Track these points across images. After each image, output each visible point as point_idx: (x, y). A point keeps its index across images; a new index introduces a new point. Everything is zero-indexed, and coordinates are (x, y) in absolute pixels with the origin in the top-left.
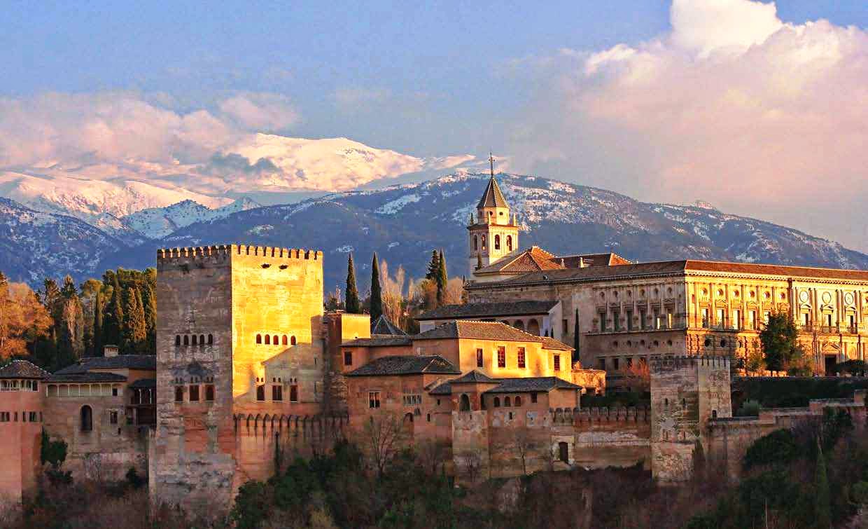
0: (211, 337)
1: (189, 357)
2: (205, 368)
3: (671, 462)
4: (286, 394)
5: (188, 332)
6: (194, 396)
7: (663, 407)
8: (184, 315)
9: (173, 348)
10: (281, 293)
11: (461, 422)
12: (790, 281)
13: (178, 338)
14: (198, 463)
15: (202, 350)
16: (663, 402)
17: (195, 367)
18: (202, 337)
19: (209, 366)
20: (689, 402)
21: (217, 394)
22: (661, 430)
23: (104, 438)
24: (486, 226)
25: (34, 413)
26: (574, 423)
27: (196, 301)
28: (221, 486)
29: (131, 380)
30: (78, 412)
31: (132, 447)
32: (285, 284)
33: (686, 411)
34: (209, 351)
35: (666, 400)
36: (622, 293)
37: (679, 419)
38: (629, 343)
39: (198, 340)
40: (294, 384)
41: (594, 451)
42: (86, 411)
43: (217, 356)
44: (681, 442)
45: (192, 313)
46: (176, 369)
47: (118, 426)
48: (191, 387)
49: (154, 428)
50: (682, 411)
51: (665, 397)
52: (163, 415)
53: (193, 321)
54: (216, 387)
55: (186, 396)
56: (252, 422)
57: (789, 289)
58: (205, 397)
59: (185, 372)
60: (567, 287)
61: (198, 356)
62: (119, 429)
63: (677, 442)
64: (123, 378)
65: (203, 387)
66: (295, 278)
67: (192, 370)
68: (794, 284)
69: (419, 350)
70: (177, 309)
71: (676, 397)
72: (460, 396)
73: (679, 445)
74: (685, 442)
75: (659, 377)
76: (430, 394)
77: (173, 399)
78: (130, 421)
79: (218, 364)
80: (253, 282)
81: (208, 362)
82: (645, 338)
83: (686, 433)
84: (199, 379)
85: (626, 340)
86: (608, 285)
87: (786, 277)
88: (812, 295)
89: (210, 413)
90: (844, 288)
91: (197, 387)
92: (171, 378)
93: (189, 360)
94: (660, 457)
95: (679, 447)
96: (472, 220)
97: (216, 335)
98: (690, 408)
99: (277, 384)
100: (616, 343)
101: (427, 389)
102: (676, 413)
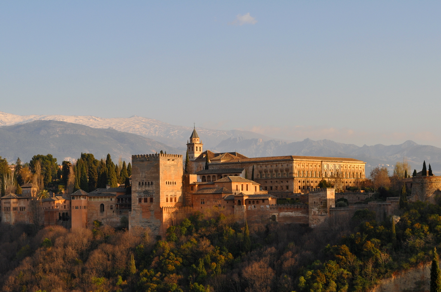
0: (152, 183)
1: (144, 188)
2: (150, 192)
3: (316, 222)
4: (173, 200)
5: (144, 181)
6: (146, 200)
7: (314, 204)
8: (142, 176)
9: (138, 186)
10: (172, 168)
11: (237, 209)
12: (322, 162)
13: (140, 183)
14: (147, 222)
15: (149, 187)
16: (313, 202)
17: (146, 192)
18: (149, 183)
19: (152, 192)
20: (323, 203)
21: (154, 200)
22: (313, 211)
23: (108, 214)
24: (194, 144)
25: (85, 206)
26: (278, 209)
27: (146, 171)
28: (155, 230)
29: (117, 196)
30: (99, 206)
31: (118, 216)
32: (173, 165)
33: (322, 205)
34: (151, 187)
35: (315, 202)
36: (269, 166)
37: (319, 208)
38: (271, 182)
39: (147, 184)
40: (175, 197)
41: (286, 218)
42: (102, 205)
43: (154, 188)
44: (320, 215)
45: (145, 175)
46: (139, 192)
47: (113, 210)
48: (145, 198)
49: (131, 211)
50: (320, 206)
51: (314, 201)
52: (134, 207)
53: (145, 177)
54: (154, 198)
55: (143, 201)
56: (166, 209)
57: (321, 164)
58: (150, 201)
59: (142, 193)
60: (247, 164)
61: (147, 188)
62: (113, 211)
63: (318, 215)
64: (115, 195)
65: (149, 198)
66: (176, 163)
67: (145, 193)
68: (323, 163)
69: (217, 186)
70: (139, 174)
71: (318, 201)
72: (237, 200)
73: (319, 216)
74: (321, 215)
75: (312, 194)
76: (225, 200)
77: (138, 202)
78: (117, 208)
79: (154, 191)
80: (165, 165)
81: (151, 190)
82: (278, 180)
83: (322, 213)
84: (147, 195)
85: (270, 181)
86: (263, 164)
87: (321, 160)
88: (328, 166)
89: (151, 206)
90: (336, 163)
91: (147, 198)
92: (137, 195)
93: (144, 190)
94: (312, 220)
95: (319, 217)
96: (188, 142)
97: (154, 182)
98: (324, 204)
99: (171, 197)
100: (266, 182)
101: (223, 198)
102: (318, 206)
